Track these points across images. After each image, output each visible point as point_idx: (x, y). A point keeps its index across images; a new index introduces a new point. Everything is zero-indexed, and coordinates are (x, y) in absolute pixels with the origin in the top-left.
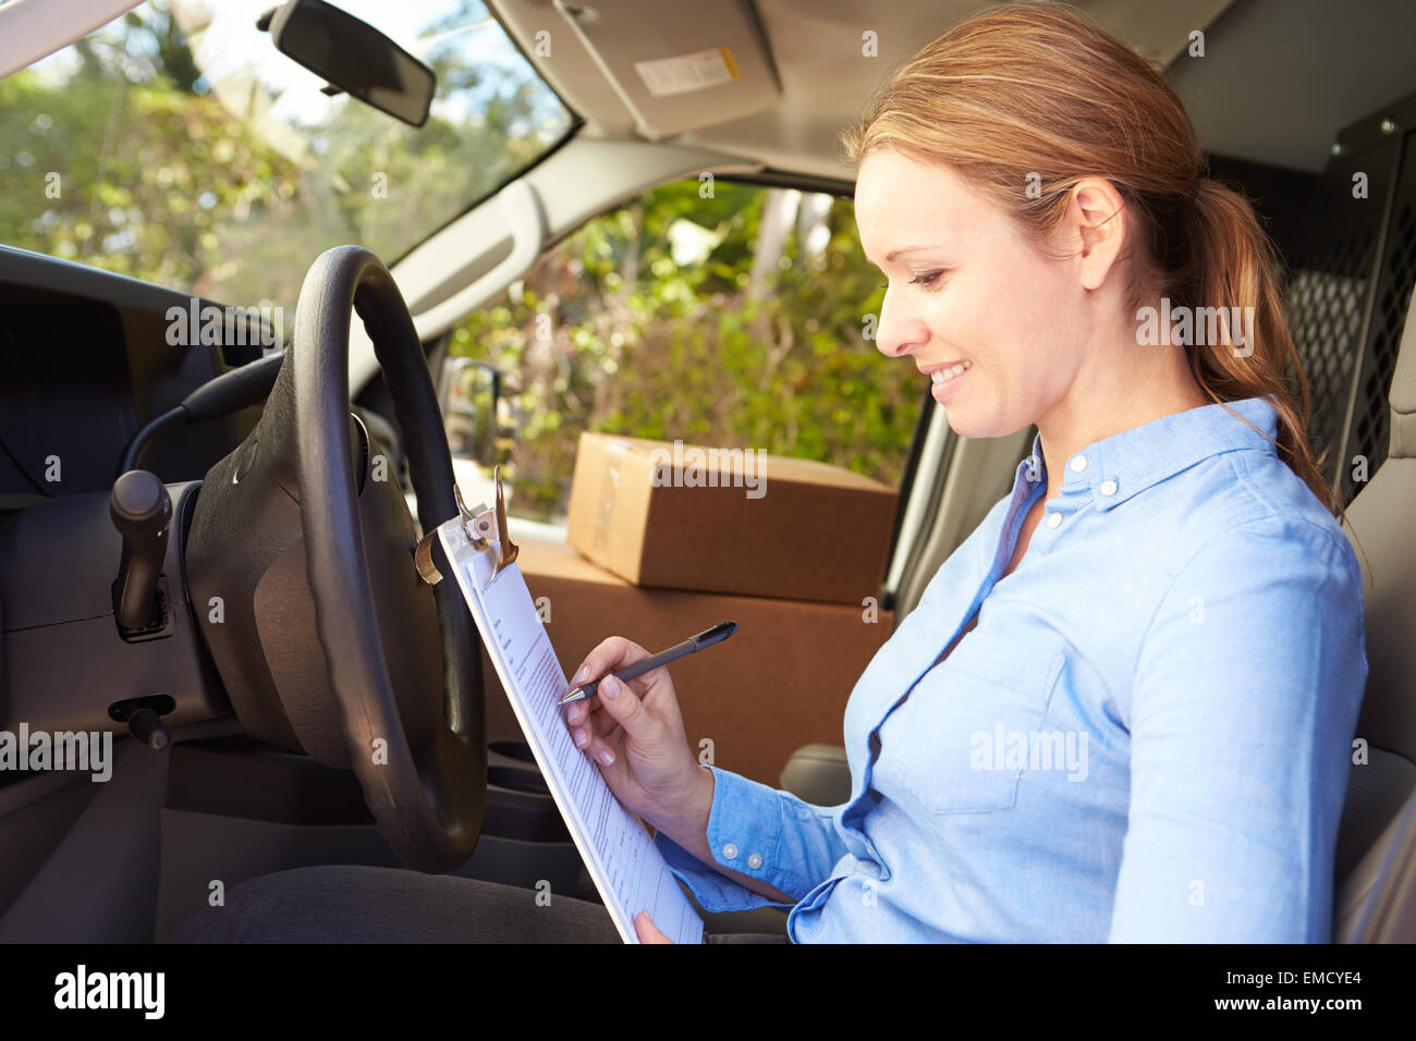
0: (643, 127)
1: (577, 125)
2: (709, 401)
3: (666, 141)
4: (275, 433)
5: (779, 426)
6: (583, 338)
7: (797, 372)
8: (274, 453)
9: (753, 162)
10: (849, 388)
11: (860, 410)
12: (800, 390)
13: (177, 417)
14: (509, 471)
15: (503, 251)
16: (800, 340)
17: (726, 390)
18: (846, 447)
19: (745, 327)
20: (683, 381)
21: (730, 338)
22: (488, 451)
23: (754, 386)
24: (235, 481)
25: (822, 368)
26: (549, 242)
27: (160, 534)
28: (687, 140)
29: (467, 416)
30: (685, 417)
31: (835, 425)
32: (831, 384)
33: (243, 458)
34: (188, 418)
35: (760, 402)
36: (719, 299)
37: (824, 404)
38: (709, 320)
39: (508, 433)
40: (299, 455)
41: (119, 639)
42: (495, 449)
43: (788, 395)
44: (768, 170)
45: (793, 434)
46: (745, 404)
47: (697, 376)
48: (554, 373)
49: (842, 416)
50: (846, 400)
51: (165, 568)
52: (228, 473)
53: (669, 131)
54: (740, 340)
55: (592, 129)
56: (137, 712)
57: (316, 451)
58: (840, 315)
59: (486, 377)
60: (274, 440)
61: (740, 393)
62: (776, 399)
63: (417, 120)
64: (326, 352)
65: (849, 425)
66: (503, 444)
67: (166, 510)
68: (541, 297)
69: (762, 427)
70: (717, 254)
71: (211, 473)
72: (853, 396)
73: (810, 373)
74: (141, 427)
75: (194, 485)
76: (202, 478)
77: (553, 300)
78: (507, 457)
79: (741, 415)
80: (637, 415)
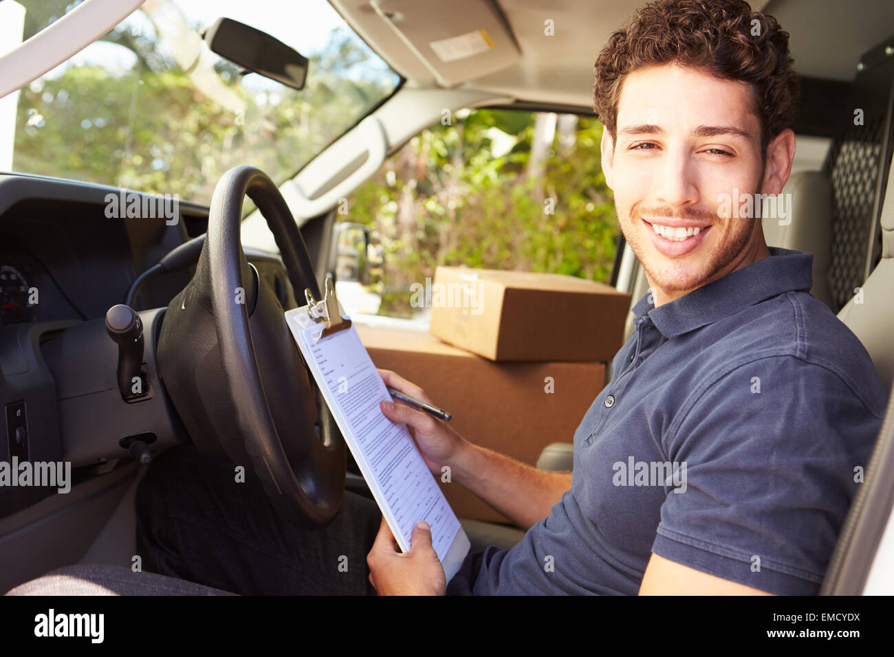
0: (441, 80)
1: (403, 81)
2: (508, 238)
3: (456, 87)
4: (201, 279)
5: (552, 251)
6: (431, 205)
7: (561, 220)
8: (202, 291)
9: (508, 97)
10: (592, 227)
11: (600, 239)
12: (563, 230)
13: (158, 269)
14: (379, 287)
15: (362, 159)
16: (560, 199)
17: (518, 232)
18: (592, 262)
19: (528, 193)
20: (493, 228)
21: (519, 201)
22: (366, 277)
23: (535, 228)
24: (183, 308)
25: (576, 216)
26: (390, 152)
27: (136, 340)
28: (468, 86)
29: (352, 257)
30: (495, 249)
31: (585, 249)
32: (582, 225)
33: (187, 294)
34: (164, 271)
35: (539, 238)
36: (512, 176)
37: (577, 236)
38: (505, 191)
39: (376, 266)
40: (213, 292)
41: (123, 401)
42: (370, 275)
43: (556, 234)
44: (518, 101)
45: (560, 257)
46: (530, 239)
47: (500, 224)
48: (414, 228)
49: (589, 243)
50: (590, 235)
51: (145, 359)
52: (181, 303)
53: (457, 81)
54: (525, 202)
55: (411, 83)
56: (134, 443)
57: (222, 289)
58: (585, 182)
59: (360, 234)
60: (201, 283)
61: (527, 233)
62: (550, 236)
63: (299, 85)
64: (226, 230)
65: (594, 249)
66: (375, 272)
67: (138, 327)
68: (405, 182)
69: (542, 253)
70: (516, 149)
71: (172, 303)
72: (596, 231)
73: (569, 219)
74: (139, 275)
75: (162, 311)
76: (167, 306)
77: (412, 184)
78: (377, 280)
79: (528, 246)
80: (466, 250)
